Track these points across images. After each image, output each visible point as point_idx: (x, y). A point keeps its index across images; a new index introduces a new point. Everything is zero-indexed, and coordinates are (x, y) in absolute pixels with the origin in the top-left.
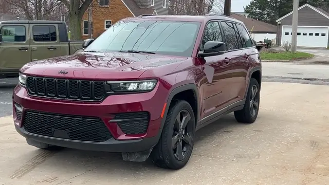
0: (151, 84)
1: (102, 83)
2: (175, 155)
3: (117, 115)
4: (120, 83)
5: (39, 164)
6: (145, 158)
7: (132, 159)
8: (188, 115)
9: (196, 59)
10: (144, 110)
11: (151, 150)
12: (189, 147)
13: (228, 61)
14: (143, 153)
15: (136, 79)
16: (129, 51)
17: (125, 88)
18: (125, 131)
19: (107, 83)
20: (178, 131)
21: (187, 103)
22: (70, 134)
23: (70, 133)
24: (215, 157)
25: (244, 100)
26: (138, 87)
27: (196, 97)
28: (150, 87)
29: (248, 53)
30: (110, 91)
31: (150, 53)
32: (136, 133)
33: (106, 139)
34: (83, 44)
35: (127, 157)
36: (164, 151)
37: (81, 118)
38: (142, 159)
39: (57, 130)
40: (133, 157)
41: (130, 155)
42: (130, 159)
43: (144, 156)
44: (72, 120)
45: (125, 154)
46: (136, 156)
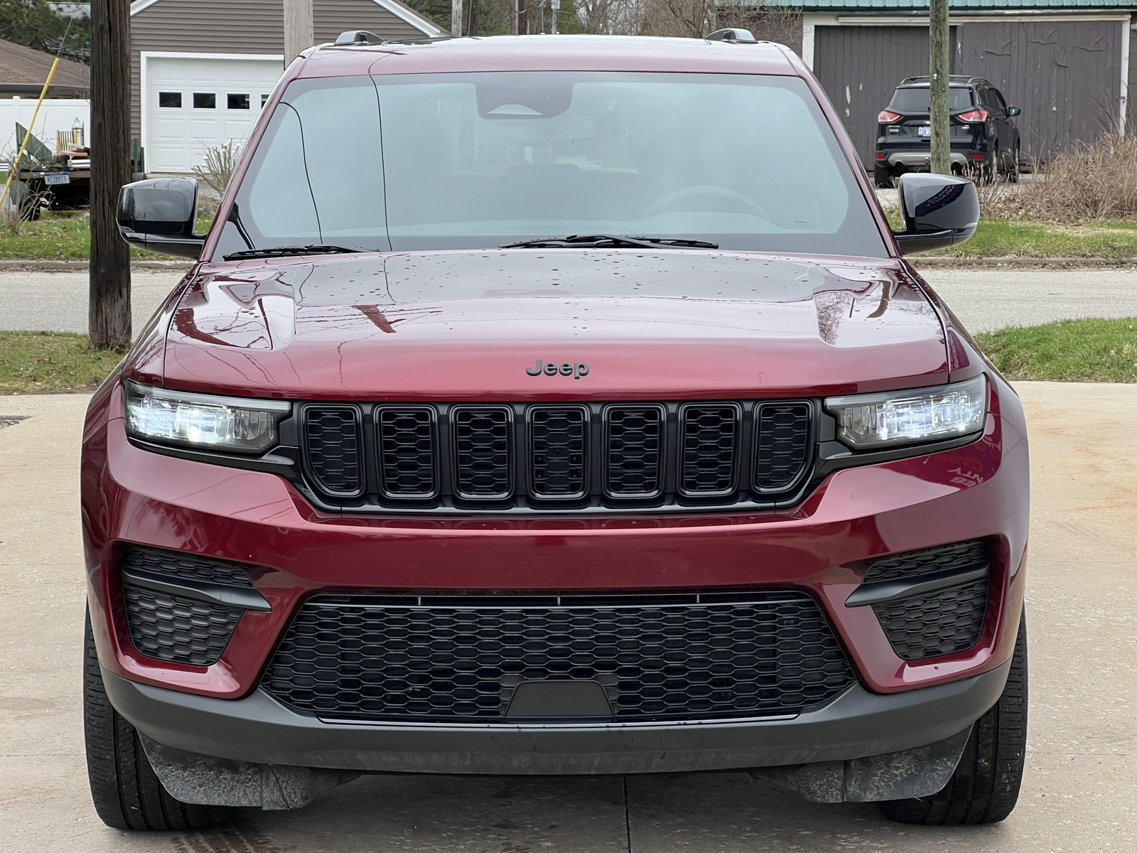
3: (872, 567)
6: (939, 777)
7: (877, 789)
11: (971, 732)
18: (904, 644)
19: (824, 409)
22: (620, 693)
23: (625, 686)
32: (945, 650)
33: (826, 694)
35: (840, 783)
36: (1006, 730)
37: (700, 603)
38: (926, 781)
39: (542, 679)
40: (881, 780)
41: (860, 770)
42: (860, 789)
43: (938, 765)
44: (597, 616)
45: (829, 769)
46: (897, 768)
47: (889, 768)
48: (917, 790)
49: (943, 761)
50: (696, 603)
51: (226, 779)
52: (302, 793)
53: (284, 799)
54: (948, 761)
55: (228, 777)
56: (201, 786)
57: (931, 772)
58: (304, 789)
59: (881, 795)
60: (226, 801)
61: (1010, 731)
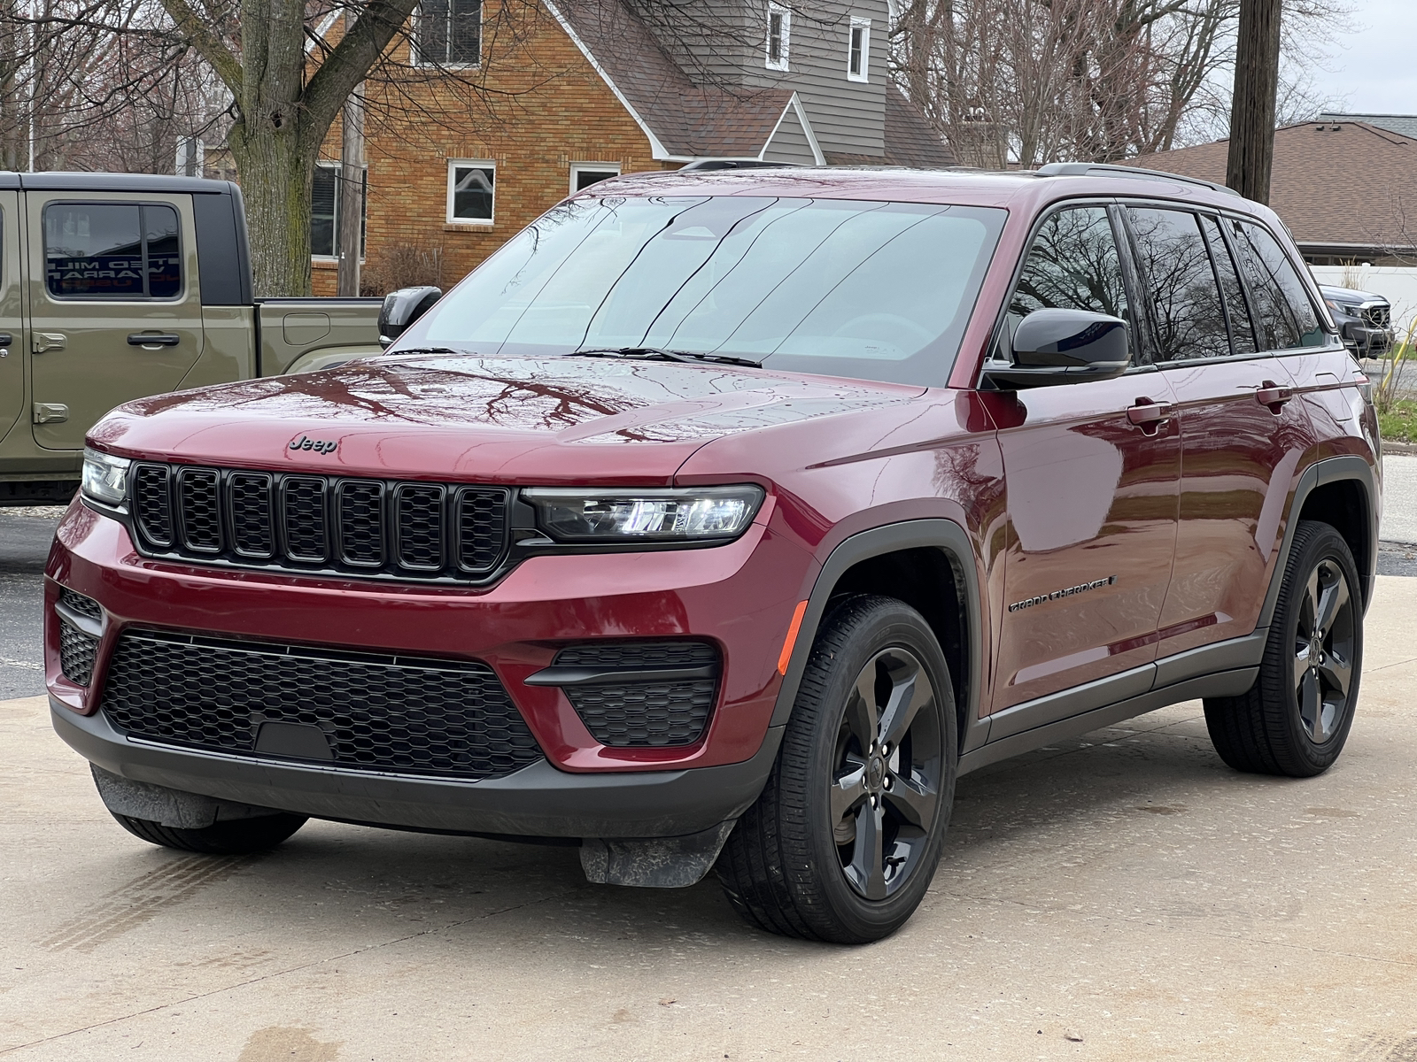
0: (732, 510)
1: (500, 497)
2: (849, 870)
3: (563, 651)
4: (581, 500)
5: (168, 903)
6: (692, 871)
7: (635, 875)
8: (919, 677)
9: (972, 396)
10: (694, 631)
11: (725, 832)
12: (923, 840)
13: (1157, 416)
14: (687, 842)
15: (659, 482)
16: (626, 352)
17: (609, 524)
18: (603, 729)
19: (521, 498)
20: (862, 754)
21: (913, 613)
22: (338, 741)
23: (341, 734)
24: (1061, 907)
25: (1259, 640)
26: (668, 521)
27: (965, 591)
28: (726, 522)
29: (1282, 381)
30: (537, 536)
31: (736, 362)
32: (654, 743)
33: (510, 764)
34: (383, 315)
35: (605, 865)
36: (788, 840)
37: (396, 664)
38: (679, 873)
39: (277, 720)
40: (639, 867)
41: (621, 855)
42: (620, 873)
43: (692, 860)
44: (351, 670)
45: (597, 851)
46: (654, 858)
47: (647, 855)
48: (670, 881)
49: (697, 857)
50: (392, 664)
51: (142, 795)
52: (196, 816)
53: (180, 819)
54: (702, 856)
55: (143, 793)
56: (125, 799)
57: (685, 866)
58: (198, 812)
59: (637, 880)
60: (140, 814)
61: (793, 841)
